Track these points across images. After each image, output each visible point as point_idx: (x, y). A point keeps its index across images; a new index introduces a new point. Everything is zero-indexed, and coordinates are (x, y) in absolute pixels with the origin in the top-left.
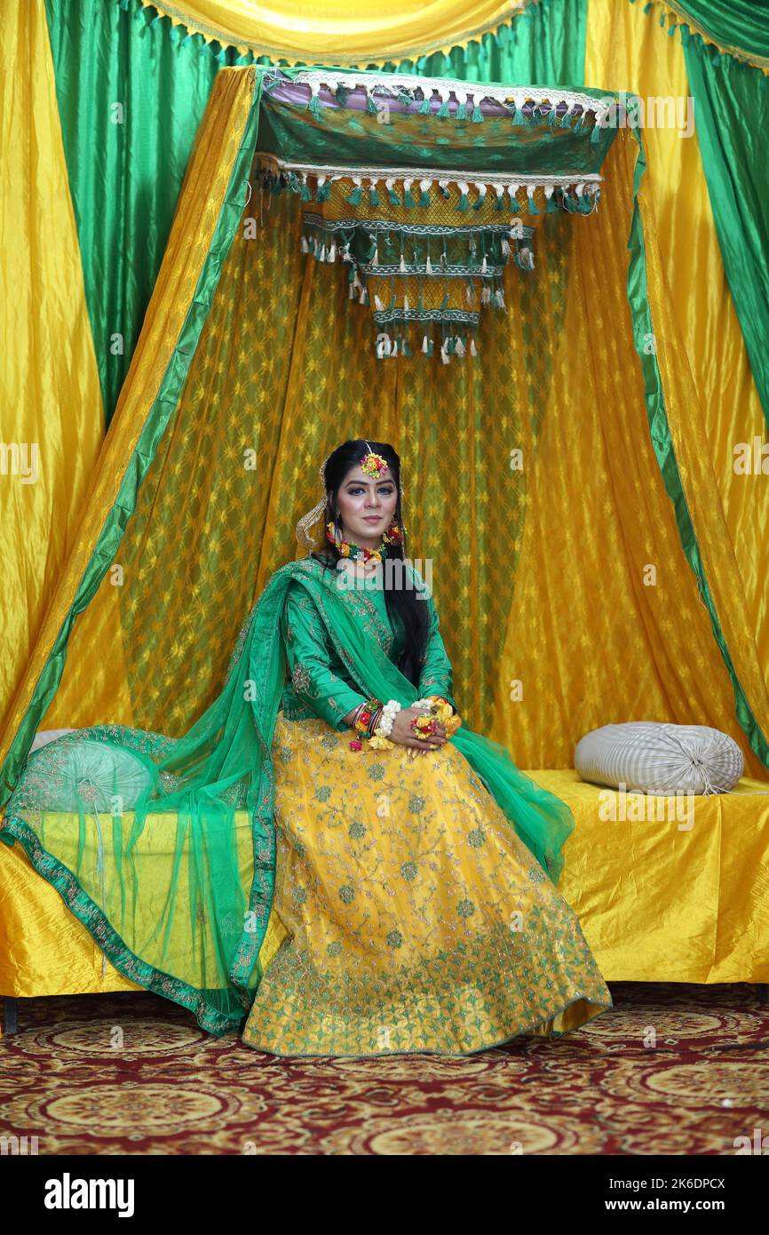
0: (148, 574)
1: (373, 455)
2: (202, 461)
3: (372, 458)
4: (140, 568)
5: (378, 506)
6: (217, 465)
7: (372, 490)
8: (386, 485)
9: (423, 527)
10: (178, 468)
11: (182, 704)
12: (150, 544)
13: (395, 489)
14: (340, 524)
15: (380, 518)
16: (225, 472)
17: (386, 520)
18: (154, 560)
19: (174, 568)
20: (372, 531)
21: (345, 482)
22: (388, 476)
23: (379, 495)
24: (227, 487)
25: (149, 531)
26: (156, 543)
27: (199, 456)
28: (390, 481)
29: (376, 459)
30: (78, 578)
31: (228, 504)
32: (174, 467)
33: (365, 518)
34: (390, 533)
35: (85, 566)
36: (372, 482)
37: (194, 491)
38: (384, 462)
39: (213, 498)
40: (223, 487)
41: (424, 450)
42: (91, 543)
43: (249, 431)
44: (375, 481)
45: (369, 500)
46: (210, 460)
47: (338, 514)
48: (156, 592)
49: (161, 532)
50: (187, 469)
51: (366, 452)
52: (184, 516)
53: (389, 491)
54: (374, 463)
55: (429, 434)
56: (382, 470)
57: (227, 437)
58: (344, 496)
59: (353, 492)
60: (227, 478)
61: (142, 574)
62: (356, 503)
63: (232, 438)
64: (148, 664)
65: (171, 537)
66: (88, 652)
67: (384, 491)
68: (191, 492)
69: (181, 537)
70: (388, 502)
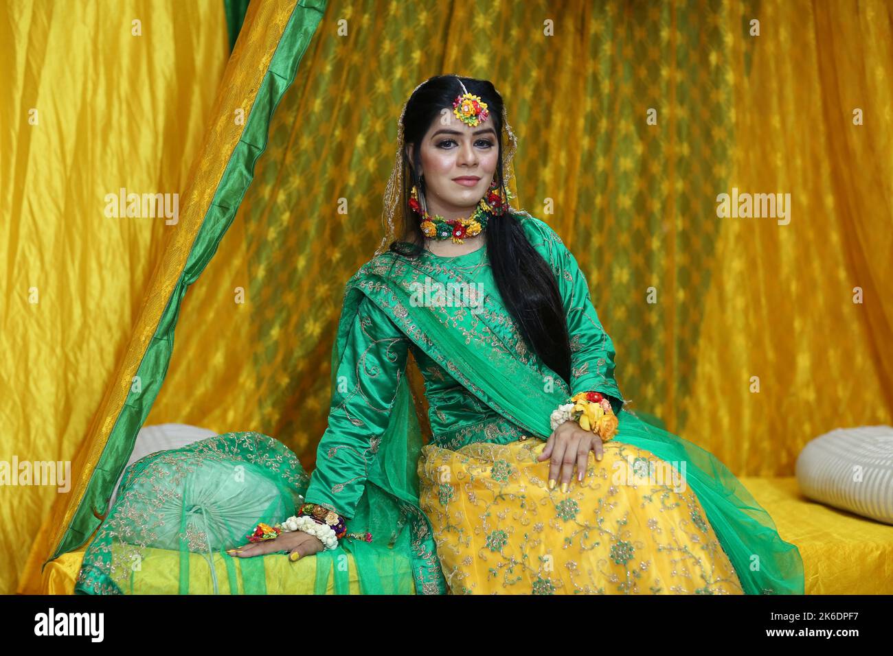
0: (279, 233)
1: (469, 95)
2: (347, 97)
3: (469, 100)
4: (269, 225)
5: (476, 164)
6: (365, 102)
7: (468, 143)
8: (485, 136)
9: (611, 183)
10: (317, 105)
11: (316, 394)
12: (281, 197)
13: (496, 142)
14: (424, 186)
15: (478, 179)
16: (375, 111)
17: (486, 181)
18: (286, 216)
19: (312, 226)
20: (467, 195)
21: (431, 131)
22: (488, 125)
23: (476, 149)
24: (378, 128)
25: (282, 181)
26: (289, 196)
27: (344, 90)
28: (489, 131)
29: (474, 102)
30: (191, 238)
31: (379, 149)
32: (314, 102)
33: (455, 180)
34: (489, 198)
35: (200, 221)
36: (468, 133)
37: (337, 133)
38: (484, 106)
39: (360, 141)
40: (373, 127)
41: (615, 90)
42: (208, 191)
43: (407, 59)
44: (472, 131)
45: (463, 155)
46: (357, 95)
47: (421, 174)
48: (288, 257)
49: (296, 182)
50: (329, 105)
51: (459, 91)
52: (325, 165)
53: (489, 144)
54: (472, 106)
55: (622, 70)
56: (481, 116)
57: (379, 67)
58: (429, 149)
59: (442, 145)
60: (378, 118)
61: (272, 234)
62: (446, 159)
63: (384, 69)
64: (276, 343)
65: (309, 187)
66: (204, 328)
67: (481, 143)
68: (333, 135)
69: (320, 189)
70: (487, 158)
